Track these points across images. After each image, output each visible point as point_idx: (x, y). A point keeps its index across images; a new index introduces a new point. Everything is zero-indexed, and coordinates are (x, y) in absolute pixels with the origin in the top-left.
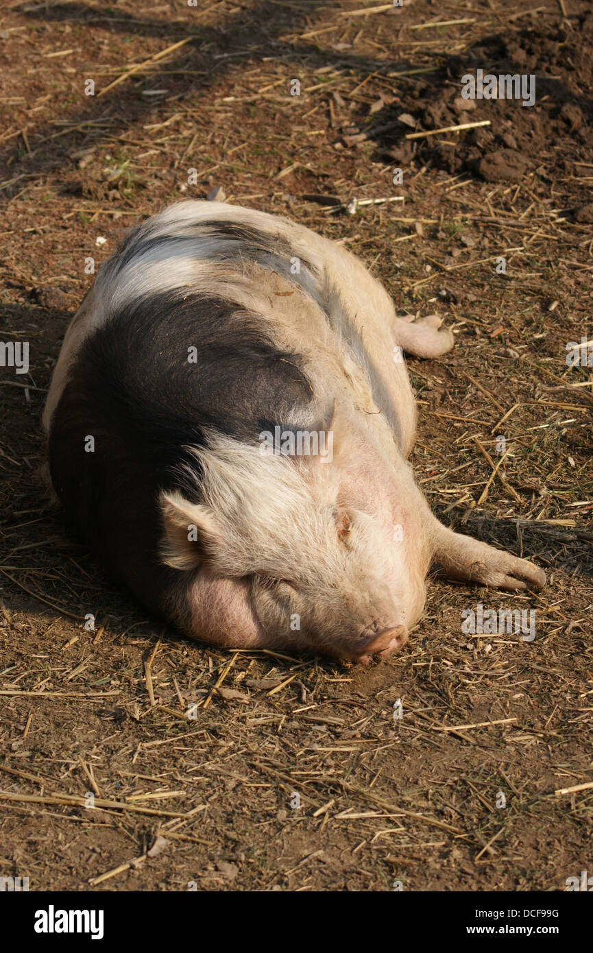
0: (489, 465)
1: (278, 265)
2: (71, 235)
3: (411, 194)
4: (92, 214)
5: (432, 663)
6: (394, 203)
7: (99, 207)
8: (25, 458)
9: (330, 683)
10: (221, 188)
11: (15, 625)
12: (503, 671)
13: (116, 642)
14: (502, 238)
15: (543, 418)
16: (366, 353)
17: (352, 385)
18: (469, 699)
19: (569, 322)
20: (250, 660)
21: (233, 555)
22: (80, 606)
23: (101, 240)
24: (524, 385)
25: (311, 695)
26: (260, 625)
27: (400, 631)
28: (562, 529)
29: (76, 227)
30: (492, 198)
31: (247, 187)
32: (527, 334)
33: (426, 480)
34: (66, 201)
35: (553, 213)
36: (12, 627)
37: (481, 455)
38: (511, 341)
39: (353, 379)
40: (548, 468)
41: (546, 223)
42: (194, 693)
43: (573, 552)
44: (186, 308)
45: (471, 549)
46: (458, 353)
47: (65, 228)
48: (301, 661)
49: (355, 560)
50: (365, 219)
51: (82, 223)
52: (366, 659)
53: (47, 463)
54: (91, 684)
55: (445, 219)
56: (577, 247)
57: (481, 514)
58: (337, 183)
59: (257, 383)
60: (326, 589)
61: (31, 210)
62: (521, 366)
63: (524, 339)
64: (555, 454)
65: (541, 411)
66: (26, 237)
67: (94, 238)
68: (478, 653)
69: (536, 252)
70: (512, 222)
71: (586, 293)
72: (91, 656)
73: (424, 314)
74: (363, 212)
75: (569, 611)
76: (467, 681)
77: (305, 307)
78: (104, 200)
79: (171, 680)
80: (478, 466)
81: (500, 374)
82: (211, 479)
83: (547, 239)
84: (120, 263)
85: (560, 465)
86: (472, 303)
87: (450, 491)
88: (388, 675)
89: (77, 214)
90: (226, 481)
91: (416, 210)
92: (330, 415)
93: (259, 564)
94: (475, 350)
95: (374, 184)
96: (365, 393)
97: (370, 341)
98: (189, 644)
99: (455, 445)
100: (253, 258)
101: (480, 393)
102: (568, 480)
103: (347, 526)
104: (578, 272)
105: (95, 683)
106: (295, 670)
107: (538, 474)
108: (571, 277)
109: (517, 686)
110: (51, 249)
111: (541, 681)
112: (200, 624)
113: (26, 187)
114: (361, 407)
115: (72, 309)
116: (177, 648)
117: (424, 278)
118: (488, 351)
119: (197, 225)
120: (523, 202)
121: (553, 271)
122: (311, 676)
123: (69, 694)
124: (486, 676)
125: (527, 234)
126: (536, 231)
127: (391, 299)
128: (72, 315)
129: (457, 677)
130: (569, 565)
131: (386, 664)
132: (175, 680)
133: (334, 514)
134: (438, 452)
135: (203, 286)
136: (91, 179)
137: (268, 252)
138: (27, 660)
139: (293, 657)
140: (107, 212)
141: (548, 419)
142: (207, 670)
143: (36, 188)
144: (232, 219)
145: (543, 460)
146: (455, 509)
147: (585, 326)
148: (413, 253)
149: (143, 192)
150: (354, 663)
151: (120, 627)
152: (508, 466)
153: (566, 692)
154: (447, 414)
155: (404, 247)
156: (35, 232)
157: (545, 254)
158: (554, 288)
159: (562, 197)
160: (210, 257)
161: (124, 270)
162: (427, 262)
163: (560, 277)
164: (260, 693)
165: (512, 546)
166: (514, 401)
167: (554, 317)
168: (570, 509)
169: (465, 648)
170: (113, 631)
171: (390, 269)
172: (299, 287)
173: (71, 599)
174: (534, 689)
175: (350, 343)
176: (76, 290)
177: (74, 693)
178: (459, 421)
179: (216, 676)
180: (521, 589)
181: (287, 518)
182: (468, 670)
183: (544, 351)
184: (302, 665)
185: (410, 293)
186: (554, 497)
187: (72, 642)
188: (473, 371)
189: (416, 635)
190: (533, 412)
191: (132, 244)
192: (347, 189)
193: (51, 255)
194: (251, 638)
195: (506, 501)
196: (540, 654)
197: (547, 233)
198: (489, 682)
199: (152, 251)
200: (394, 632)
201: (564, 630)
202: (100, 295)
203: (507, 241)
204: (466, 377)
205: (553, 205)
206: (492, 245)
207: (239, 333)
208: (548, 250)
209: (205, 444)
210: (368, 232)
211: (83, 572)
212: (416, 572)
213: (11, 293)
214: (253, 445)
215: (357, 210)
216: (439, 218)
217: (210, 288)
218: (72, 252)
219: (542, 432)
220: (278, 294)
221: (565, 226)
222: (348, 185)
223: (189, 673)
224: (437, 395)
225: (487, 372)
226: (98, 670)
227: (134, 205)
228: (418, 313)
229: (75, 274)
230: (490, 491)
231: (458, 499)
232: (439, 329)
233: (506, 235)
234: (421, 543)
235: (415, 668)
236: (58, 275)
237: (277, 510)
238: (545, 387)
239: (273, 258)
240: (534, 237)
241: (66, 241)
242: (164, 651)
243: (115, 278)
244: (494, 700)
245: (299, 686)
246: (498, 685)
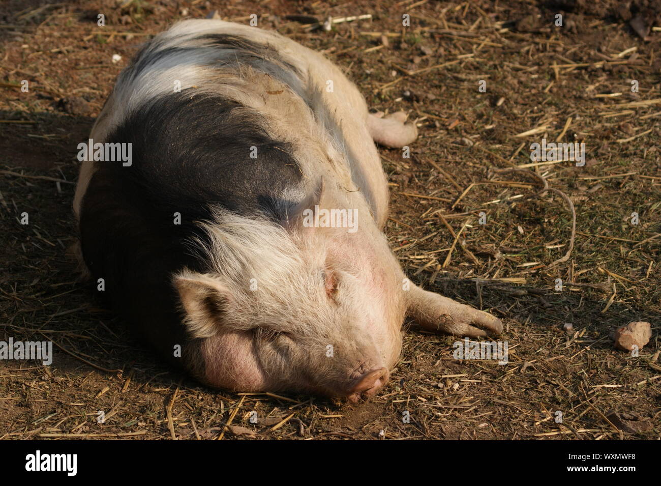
0: (451, 235)
1: (269, 69)
2: (92, 54)
3: (377, 12)
4: (108, 36)
5: (409, 400)
6: (363, 20)
7: (114, 30)
8: (59, 240)
9: (323, 419)
10: (217, 12)
11: (55, 378)
12: (470, 405)
13: (142, 390)
14: (455, 47)
15: (494, 194)
16: (345, 141)
17: (334, 169)
18: (441, 429)
19: (514, 115)
20: (255, 402)
21: (240, 311)
22: (109, 361)
23: (117, 58)
24: (478, 168)
25: (308, 429)
26: (264, 372)
27: (383, 372)
28: (515, 286)
29: (95, 47)
30: (446, 14)
31: (239, 11)
32: (479, 126)
33: (398, 249)
34: (86, 25)
35: (498, 25)
36: (53, 381)
37: (444, 226)
38: (466, 131)
39: (336, 163)
40: (501, 235)
41: (492, 33)
42: (209, 430)
43: (525, 305)
44: (193, 106)
45: (439, 303)
46: (422, 143)
47: (85, 48)
48: (299, 401)
49: (342, 314)
50: (339, 34)
51: (100, 43)
52: (355, 397)
53: (78, 242)
54: (121, 426)
55: (407, 33)
56: (518, 53)
57: (446, 275)
58: (314, 5)
59: (255, 167)
60: (321, 339)
61: (56, 34)
62: (475, 152)
63: (477, 130)
64: (507, 225)
65: (493, 189)
66: (53, 56)
67: (111, 55)
68: (448, 390)
69: (484, 58)
70: (463, 33)
71: (527, 90)
72: (120, 402)
73: (392, 111)
74: (337, 28)
75: (523, 353)
76: (440, 414)
77: (294, 103)
78: (119, 24)
79: (189, 421)
80: (442, 236)
81: (458, 159)
82: (218, 248)
83: (492, 47)
84: (135, 71)
85: (511, 233)
86: (432, 102)
87: (419, 257)
88: (372, 411)
89: (96, 37)
90: (232, 250)
91: (382, 25)
92: (319, 190)
93: (263, 319)
94: (436, 140)
95: (345, 5)
96: (345, 175)
97: (348, 132)
98: (203, 390)
99: (422, 219)
100: (248, 63)
101: (441, 176)
102: (519, 245)
103: (335, 286)
104: (520, 73)
105: (125, 425)
106: (294, 409)
107: (493, 241)
108: (514, 77)
109: (481, 417)
110: (75, 65)
111: (501, 412)
112: (212, 372)
113: (51, 14)
114: (343, 186)
115: (94, 115)
116: (193, 394)
117: (391, 81)
118: (446, 141)
119: (199, 38)
120: (472, 16)
121: (500, 73)
122: (308, 413)
123: (103, 434)
124: (455, 409)
125: (476, 43)
126: (483, 40)
127: (364, 100)
128: (94, 120)
129: (431, 411)
130: (522, 315)
131: (371, 402)
132: (193, 421)
133: (324, 276)
134: (408, 225)
135: (206, 88)
136: (106, 6)
137: (260, 58)
138: (66, 407)
139: (292, 398)
140: (121, 34)
141: (499, 196)
142: (219, 411)
143: (60, 16)
144: (228, 32)
145: (497, 229)
146: (424, 271)
147: (528, 118)
148: (381, 61)
149: (151, 17)
150: (344, 402)
151: (145, 377)
152: (467, 235)
153: (523, 421)
154: (415, 193)
155: (373, 57)
156: (60, 52)
157: (491, 59)
158: (500, 87)
159: (505, 12)
160: (211, 64)
161: (138, 78)
162: (392, 68)
163: (505, 77)
164: (265, 429)
165: (473, 301)
166: (470, 181)
167: (502, 110)
168: (520, 269)
169: (437, 387)
170: (139, 381)
171: (362, 75)
172: (287, 86)
173: (102, 356)
174: (496, 419)
175: (331, 134)
176: (97, 100)
177: (107, 434)
178: (424, 199)
179: (227, 416)
180: (482, 336)
181: (285, 280)
182: (440, 405)
183: (494, 139)
184: (300, 404)
185: (379, 95)
186: (507, 260)
187: (104, 391)
188: (435, 158)
189: (395, 377)
190: (486, 190)
191: (144, 56)
192: (323, 10)
193: (74, 71)
194: (256, 383)
195: (467, 264)
196: (500, 390)
197: (493, 41)
198: (458, 414)
199: (162, 60)
200: (378, 373)
201: (519, 369)
202: (119, 99)
203: (459, 49)
204: (428, 163)
205: (497, 19)
206: (447, 53)
207: (238, 126)
208: (495, 56)
209: (213, 219)
210: (342, 45)
211: (112, 333)
212: (394, 322)
213: (42, 103)
214: (253, 219)
215: (332, 27)
216: (401, 32)
217: (212, 89)
218: (92, 68)
219: (495, 206)
220: (270, 93)
221: (508, 36)
222: (324, 7)
223: (204, 414)
224: (405, 178)
225: (446, 158)
226: (127, 414)
227: (144, 28)
228: (387, 111)
229: (96, 86)
230: (452, 256)
231: (426, 263)
232: (405, 123)
233: (459, 44)
234: (397, 298)
235: (395, 405)
236: (81, 87)
237: (276, 273)
238: (496, 169)
239: (264, 63)
240: (482, 45)
241: (87, 59)
242: (182, 396)
243: (131, 84)
244: (463, 429)
245: (298, 422)
246: (465, 416)
